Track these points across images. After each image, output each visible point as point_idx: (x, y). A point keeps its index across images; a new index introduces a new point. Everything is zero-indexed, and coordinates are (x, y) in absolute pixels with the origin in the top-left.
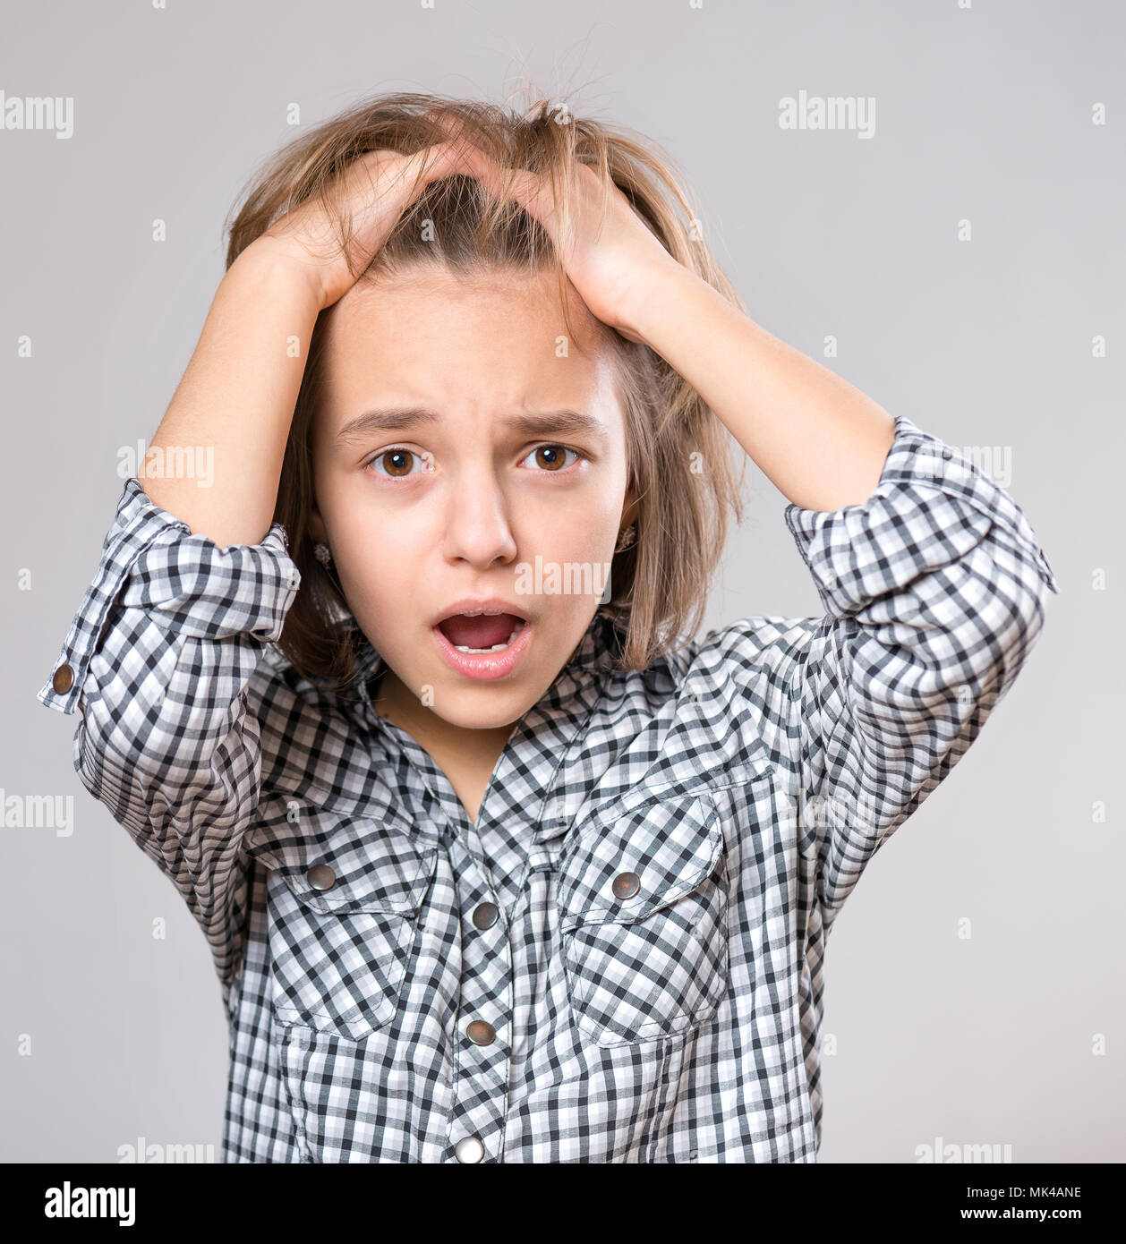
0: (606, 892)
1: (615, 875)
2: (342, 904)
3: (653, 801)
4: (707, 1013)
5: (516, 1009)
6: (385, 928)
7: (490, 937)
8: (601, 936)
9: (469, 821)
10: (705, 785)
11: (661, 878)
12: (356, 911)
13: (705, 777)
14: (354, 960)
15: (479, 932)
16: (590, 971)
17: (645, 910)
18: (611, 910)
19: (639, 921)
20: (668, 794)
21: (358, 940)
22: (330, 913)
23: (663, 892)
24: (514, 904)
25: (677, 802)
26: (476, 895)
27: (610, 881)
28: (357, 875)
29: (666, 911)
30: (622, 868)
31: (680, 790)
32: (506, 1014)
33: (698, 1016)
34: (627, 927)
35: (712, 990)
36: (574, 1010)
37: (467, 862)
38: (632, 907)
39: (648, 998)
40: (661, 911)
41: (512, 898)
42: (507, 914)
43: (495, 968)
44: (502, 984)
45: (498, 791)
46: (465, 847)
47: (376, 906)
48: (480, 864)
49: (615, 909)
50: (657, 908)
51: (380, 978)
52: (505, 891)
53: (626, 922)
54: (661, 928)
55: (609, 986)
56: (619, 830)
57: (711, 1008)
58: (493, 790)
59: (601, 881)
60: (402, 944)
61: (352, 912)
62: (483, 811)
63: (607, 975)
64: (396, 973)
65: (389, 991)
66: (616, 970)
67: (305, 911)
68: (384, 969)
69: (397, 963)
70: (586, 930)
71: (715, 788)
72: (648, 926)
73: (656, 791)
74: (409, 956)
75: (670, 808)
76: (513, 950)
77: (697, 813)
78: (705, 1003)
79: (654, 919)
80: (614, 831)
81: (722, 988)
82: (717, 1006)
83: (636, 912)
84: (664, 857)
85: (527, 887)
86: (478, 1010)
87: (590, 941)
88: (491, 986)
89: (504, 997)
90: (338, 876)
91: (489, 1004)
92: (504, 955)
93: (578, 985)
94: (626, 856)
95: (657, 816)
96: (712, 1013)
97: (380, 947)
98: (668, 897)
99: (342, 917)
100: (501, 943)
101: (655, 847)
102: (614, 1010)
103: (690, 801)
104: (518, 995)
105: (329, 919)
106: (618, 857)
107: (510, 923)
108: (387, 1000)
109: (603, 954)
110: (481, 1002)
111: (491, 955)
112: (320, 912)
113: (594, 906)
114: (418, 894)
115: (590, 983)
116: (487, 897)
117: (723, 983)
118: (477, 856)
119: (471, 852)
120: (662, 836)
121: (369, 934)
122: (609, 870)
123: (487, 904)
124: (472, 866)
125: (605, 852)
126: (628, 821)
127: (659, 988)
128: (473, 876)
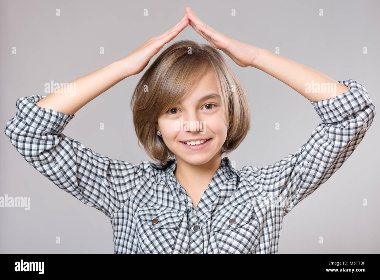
0: (228, 223)
1: (230, 219)
2: (159, 226)
3: (239, 204)
4: (254, 249)
5: (204, 249)
6: (169, 232)
7: (198, 233)
8: (226, 233)
9: (194, 208)
10: (250, 200)
11: (240, 220)
12: (162, 228)
13: (250, 198)
14: (162, 239)
15: (195, 232)
16: (223, 240)
17: (236, 227)
18: (228, 227)
19: (235, 229)
20: (242, 202)
21: (163, 235)
22: (156, 228)
23: (241, 223)
24: (203, 226)
25: (244, 204)
26: (194, 224)
27: (229, 221)
28: (163, 220)
29: (241, 227)
30: (231, 218)
31: (245, 201)
32: (202, 251)
33: (251, 249)
34: (232, 230)
35: (255, 243)
36: (219, 249)
37: (193, 217)
38: (233, 226)
39: (237, 246)
40: (240, 227)
41: (203, 224)
42: (201, 228)
43: (199, 240)
44: (201, 243)
45: (202, 202)
46: (193, 214)
47: (167, 226)
48: (196, 217)
49: (229, 227)
50: (239, 226)
51: (168, 243)
52: (201, 223)
53: (232, 229)
54: (240, 230)
55: (228, 244)
56: (231, 210)
57: (255, 247)
58: (201, 201)
59: (227, 220)
60: (174, 235)
61: (161, 228)
62: (198, 206)
63: (227, 241)
64: (172, 242)
65: (170, 246)
66: (229, 240)
67: (151, 228)
68: (169, 241)
69: (172, 239)
70: (222, 231)
71: (252, 200)
72: (237, 230)
73: (240, 202)
74: (175, 238)
75: (243, 205)
76: (203, 236)
77: (248, 206)
78: (253, 246)
79: (238, 229)
80: (230, 210)
81: (258, 243)
82: (256, 247)
83: (234, 227)
84: (241, 216)
85: (207, 222)
86: (195, 250)
87: (223, 234)
88: (198, 244)
89: (201, 246)
90: (159, 221)
91: (198, 248)
92: (201, 237)
93: (220, 244)
94: (233, 215)
95: (240, 207)
96: (255, 248)
97: (169, 236)
98: (242, 224)
99: (160, 229)
100: (200, 234)
101: (239, 213)
102: (229, 249)
103: (247, 204)
104: (204, 246)
105: (156, 230)
106: (231, 216)
107: (202, 230)
108: (170, 248)
109: (226, 236)
110: (196, 248)
111: (198, 237)
112: (154, 228)
113: (224, 226)
114: (177, 224)
115: (223, 243)
116: (197, 224)
117: (258, 241)
118: (195, 216)
119: (194, 215)
120: (241, 211)
121: (166, 233)
122: (228, 218)
123: (197, 226)
124: (194, 218)
125: (228, 215)
126: (233, 208)
127: (239, 244)
128: (194, 220)
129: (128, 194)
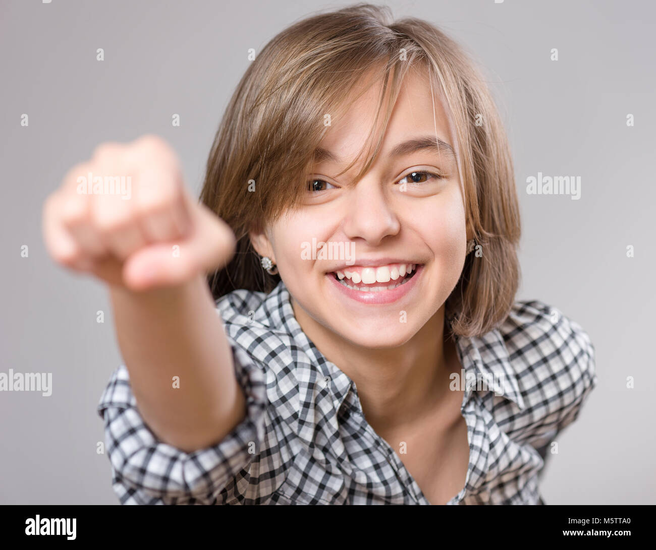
129: (274, 483)
